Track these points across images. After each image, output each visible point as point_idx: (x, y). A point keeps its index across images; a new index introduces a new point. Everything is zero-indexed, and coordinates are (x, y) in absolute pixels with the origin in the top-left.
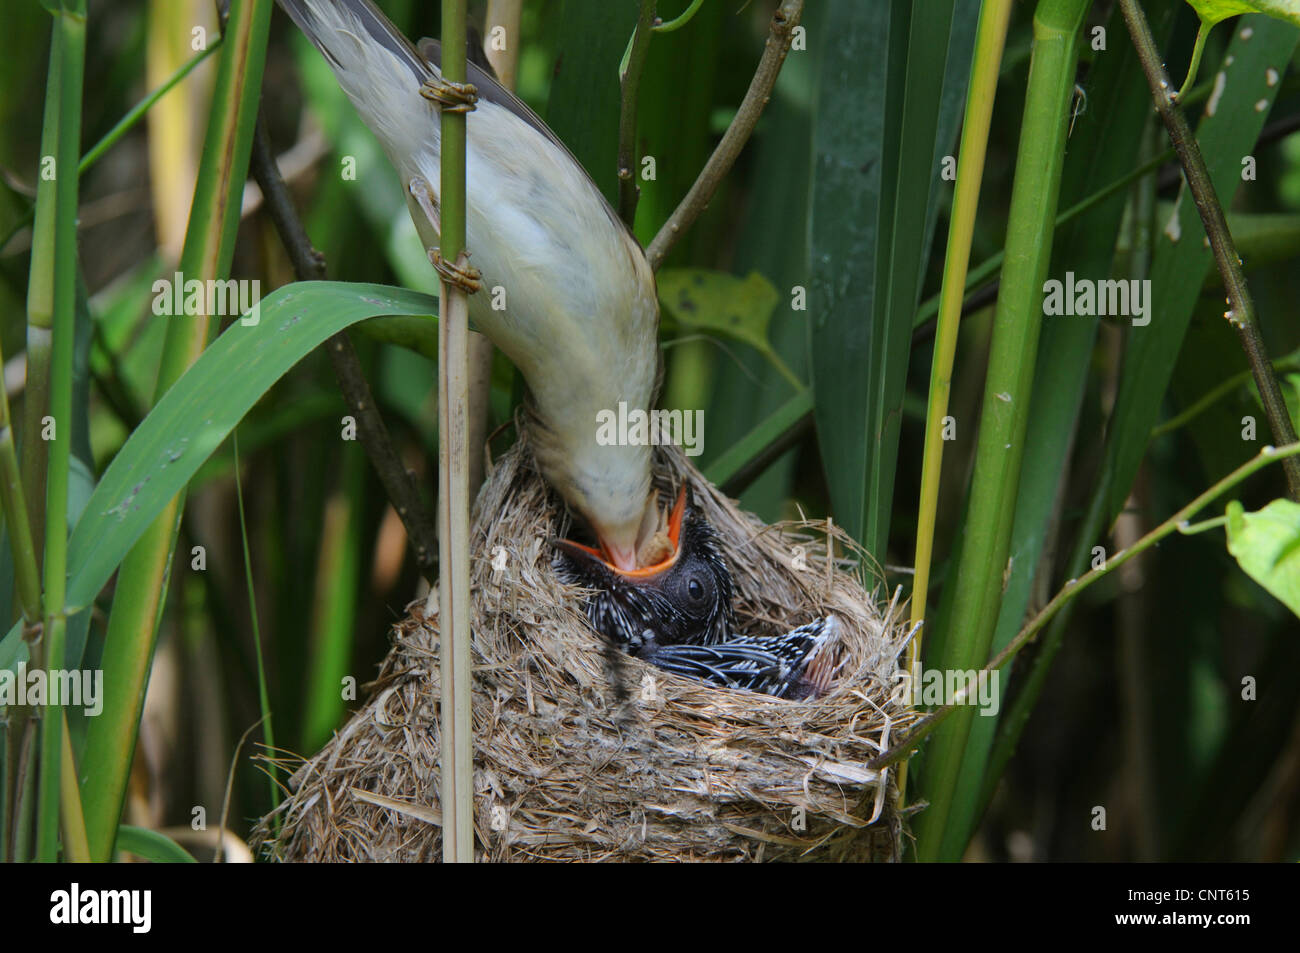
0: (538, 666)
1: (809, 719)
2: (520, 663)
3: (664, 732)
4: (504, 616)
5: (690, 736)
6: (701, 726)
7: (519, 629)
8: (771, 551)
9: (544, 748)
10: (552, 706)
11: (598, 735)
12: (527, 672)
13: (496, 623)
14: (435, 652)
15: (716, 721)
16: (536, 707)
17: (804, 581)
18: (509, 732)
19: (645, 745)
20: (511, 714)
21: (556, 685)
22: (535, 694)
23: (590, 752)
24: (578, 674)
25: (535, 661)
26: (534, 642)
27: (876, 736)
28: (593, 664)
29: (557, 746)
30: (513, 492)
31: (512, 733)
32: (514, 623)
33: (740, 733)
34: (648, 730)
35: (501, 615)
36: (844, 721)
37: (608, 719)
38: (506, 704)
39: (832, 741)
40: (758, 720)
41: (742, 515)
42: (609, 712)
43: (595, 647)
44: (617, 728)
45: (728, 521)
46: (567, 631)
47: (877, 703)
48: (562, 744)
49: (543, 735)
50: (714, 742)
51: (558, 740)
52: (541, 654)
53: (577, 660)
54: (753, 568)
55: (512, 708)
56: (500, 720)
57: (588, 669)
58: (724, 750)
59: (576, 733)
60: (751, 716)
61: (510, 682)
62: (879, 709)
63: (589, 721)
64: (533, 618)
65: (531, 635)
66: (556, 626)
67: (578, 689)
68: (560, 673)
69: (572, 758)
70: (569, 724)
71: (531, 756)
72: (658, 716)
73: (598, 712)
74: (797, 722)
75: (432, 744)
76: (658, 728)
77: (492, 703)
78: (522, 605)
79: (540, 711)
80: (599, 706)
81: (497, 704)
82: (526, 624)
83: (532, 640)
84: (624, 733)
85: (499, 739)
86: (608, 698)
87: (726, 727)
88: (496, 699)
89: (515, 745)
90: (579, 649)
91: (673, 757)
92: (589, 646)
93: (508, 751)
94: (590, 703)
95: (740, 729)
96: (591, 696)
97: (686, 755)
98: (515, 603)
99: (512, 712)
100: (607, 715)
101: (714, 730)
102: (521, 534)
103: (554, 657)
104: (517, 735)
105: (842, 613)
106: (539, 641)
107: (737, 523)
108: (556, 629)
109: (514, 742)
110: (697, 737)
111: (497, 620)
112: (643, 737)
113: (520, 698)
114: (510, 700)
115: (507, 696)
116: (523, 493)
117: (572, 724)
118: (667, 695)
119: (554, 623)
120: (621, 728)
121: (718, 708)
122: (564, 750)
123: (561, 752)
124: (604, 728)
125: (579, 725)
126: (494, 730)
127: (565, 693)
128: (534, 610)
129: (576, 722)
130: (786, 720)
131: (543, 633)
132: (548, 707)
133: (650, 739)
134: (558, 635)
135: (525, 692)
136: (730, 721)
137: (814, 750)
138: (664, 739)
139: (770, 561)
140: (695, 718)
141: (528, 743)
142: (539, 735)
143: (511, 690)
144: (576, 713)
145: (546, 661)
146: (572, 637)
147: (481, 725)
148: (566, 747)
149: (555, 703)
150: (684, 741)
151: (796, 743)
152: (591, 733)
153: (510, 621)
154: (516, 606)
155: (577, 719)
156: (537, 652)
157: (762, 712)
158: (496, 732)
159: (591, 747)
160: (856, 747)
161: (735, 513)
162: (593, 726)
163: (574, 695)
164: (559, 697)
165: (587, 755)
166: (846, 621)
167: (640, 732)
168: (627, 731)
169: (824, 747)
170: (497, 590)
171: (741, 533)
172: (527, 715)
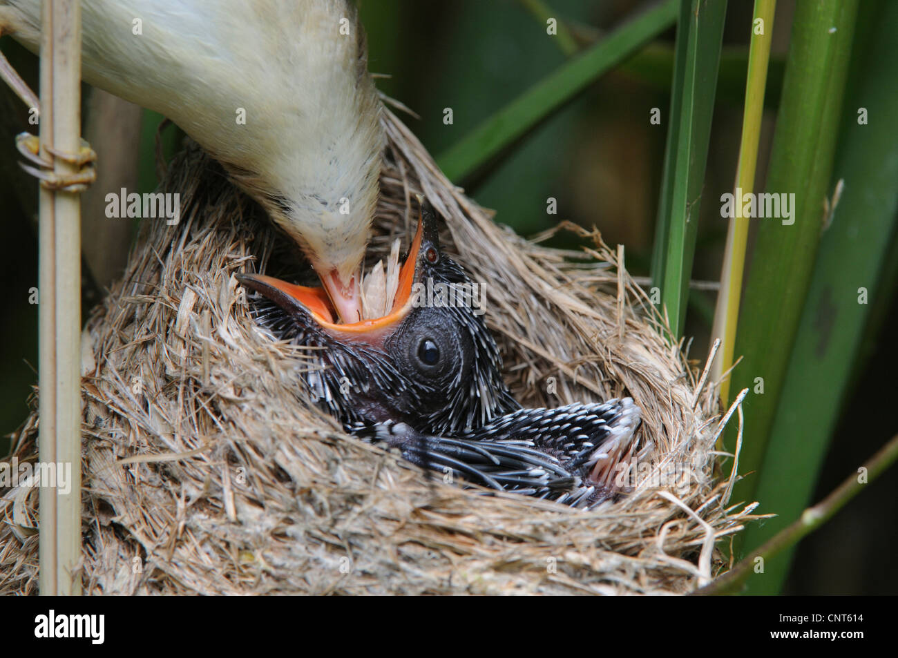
0: (239, 455)
1: (605, 535)
2: (214, 449)
3: (409, 550)
4: (191, 382)
5: (443, 556)
6: (458, 542)
7: (212, 404)
8: (540, 286)
9: (246, 566)
10: (257, 511)
11: (320, 552)
12: (223, 462)
13: (181, 392)
14: (94, 429)
15: (480, 536)
16: (237, 512)
17: (585, 328)
18: (197, 543)
19: (382, 568)
20: (201, 520)
21: (262, 481)
22: (234, 494)
23: (308, 575)
24: (293, 469)
25: (234, 448)
26: (234, 424)
27: (693, 556)
28: (315, 458)
29: (263, 565)
30: (196, 206)
31: (202, 544)
32: (206, 394)
33: (512, 554)
34: (387, 547)
35: (187, 382)
36: (649, 533)
37: (334, 531)
38: (194, 505)
39: (635, 563)
40: (536, 535)
41: (497, 230)
42: (335, 521)
43: (316, 432)
44: (345, 544)
45: (481, 240)
46: (278, 410)
47: (691, 506)
48: (270, 563)
49: (245, 548)
50: (477, 564)
51: (264, 557)
52: (244, 440)
53: (292, 450)
54: (515, 305)
55: (202, 510)
56: (185, 527)
57: (307, 463)
58: (488, 576)
59: (289, 549)
60: (526, 530)
61: (200, 476)
62: (694, 515)
63: (308, 533)
64: (231, 390)
65: (229, 412)
66: (264, 402)
67: (293, 490)
68: (269, 468)
69: (283, 583)
70: (279, 535)
71: (228, 576)
72: (402, 528)
73: (320, 521)
74: (590, 538)
75: (91, 555)
76: (402, 544)
77: (175, 503)
78: (216, 371)
79: (241, 517)
80: (321, 512)
81: (181, 504)
82: (223, 398)
83: (231, 420)
84: (355, 550)
85: (184, 552)
86: (334, 503)
87: (493, 544)
88: (179, 495)
89: (206, 561)
90: (295, 435)
91: (421, 584)
92: (308, 430)
93: (197, 569)
94: (309, 510)
95: (512, 547)
96: (310, 500)
97: (439, 583)
98: (207, 368)
99: (202, 516)
100: (332, 526)
101: (477, 549)
102: (210, 267)
103: (262, 444)
104: (208, 548)
105: (637, 374)
106: (240, 422)
107: (494, 244)
108: (263, 406)
109: (205, 557)
110: (454, 558)
111: (181, 387)
112: (380, 557)
113: (213, 498)
114: (200, 500)
115: (195, 494)
116: (209, 208)
117: (284, 535)
118: (413, 501)
119: (262, 398)
120: (351, 545)
121: (482, 519)
122: (273, 571)
123: (268, 574)
124: (327, 543)
125: (294, 538)
126: (177, 541)
127: (275, 493)
128: (232, 377)
129: (289, 534)
130: (573, 535)
131: (245, 410)
132: (252, 512)
133: (390, 560)
134: (265, 414)
135: (221, 490)
136: (500, 537)
137: (610, 577)
138: (408, 559)
139: (541, 299)
140: (451, 532)
141: (223, 559)
142: (240, 549)
143: (201, 486)
144: (289, 521)
145: (250, 450)
146: (285, 419)
147: (159, 532)
148: (276, 567)
149: (261, 506)
150: (436, 563)
151: (587, 568)
152: (310, 548)
153: (200, 391)
154: (207, 373)
155: (290, 530)
156: (238, 438)
157: (542, 525)
158: (180, 543)
159: (309, 568)
160: (667, 571)
161: (490, 229)
162: (313, 539)
163: (287, 496)
164: (266, 499)
165: (305, 579)
166: (645, 386)
167: (377, 549)
168: (359, 547)
169: (623, 571)
170: (181, 344)
171: (499, 258)
172: (223, 520)
